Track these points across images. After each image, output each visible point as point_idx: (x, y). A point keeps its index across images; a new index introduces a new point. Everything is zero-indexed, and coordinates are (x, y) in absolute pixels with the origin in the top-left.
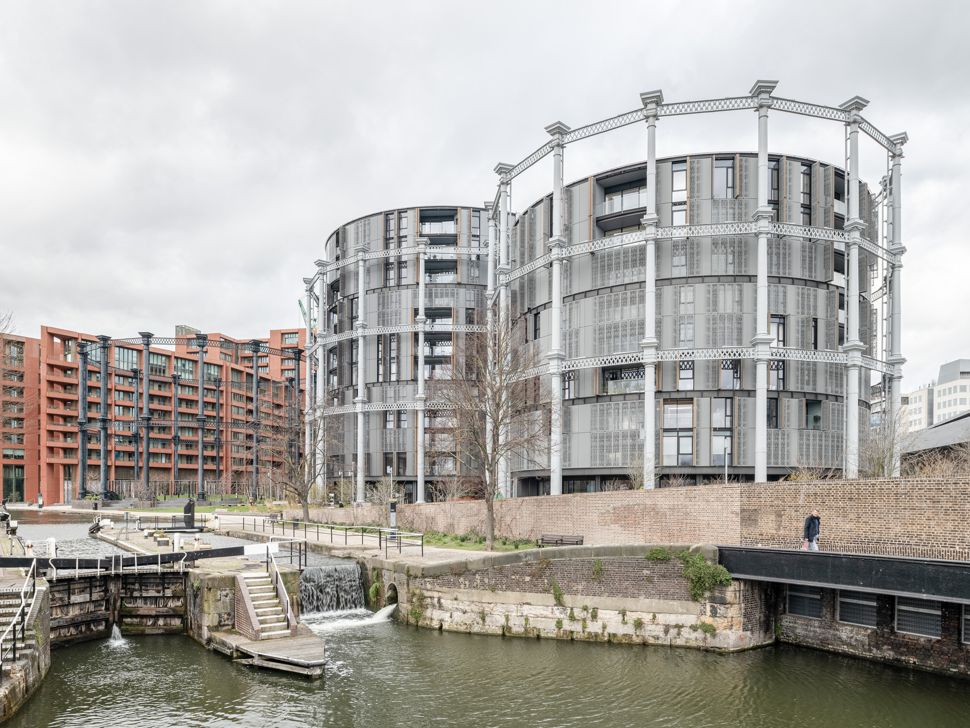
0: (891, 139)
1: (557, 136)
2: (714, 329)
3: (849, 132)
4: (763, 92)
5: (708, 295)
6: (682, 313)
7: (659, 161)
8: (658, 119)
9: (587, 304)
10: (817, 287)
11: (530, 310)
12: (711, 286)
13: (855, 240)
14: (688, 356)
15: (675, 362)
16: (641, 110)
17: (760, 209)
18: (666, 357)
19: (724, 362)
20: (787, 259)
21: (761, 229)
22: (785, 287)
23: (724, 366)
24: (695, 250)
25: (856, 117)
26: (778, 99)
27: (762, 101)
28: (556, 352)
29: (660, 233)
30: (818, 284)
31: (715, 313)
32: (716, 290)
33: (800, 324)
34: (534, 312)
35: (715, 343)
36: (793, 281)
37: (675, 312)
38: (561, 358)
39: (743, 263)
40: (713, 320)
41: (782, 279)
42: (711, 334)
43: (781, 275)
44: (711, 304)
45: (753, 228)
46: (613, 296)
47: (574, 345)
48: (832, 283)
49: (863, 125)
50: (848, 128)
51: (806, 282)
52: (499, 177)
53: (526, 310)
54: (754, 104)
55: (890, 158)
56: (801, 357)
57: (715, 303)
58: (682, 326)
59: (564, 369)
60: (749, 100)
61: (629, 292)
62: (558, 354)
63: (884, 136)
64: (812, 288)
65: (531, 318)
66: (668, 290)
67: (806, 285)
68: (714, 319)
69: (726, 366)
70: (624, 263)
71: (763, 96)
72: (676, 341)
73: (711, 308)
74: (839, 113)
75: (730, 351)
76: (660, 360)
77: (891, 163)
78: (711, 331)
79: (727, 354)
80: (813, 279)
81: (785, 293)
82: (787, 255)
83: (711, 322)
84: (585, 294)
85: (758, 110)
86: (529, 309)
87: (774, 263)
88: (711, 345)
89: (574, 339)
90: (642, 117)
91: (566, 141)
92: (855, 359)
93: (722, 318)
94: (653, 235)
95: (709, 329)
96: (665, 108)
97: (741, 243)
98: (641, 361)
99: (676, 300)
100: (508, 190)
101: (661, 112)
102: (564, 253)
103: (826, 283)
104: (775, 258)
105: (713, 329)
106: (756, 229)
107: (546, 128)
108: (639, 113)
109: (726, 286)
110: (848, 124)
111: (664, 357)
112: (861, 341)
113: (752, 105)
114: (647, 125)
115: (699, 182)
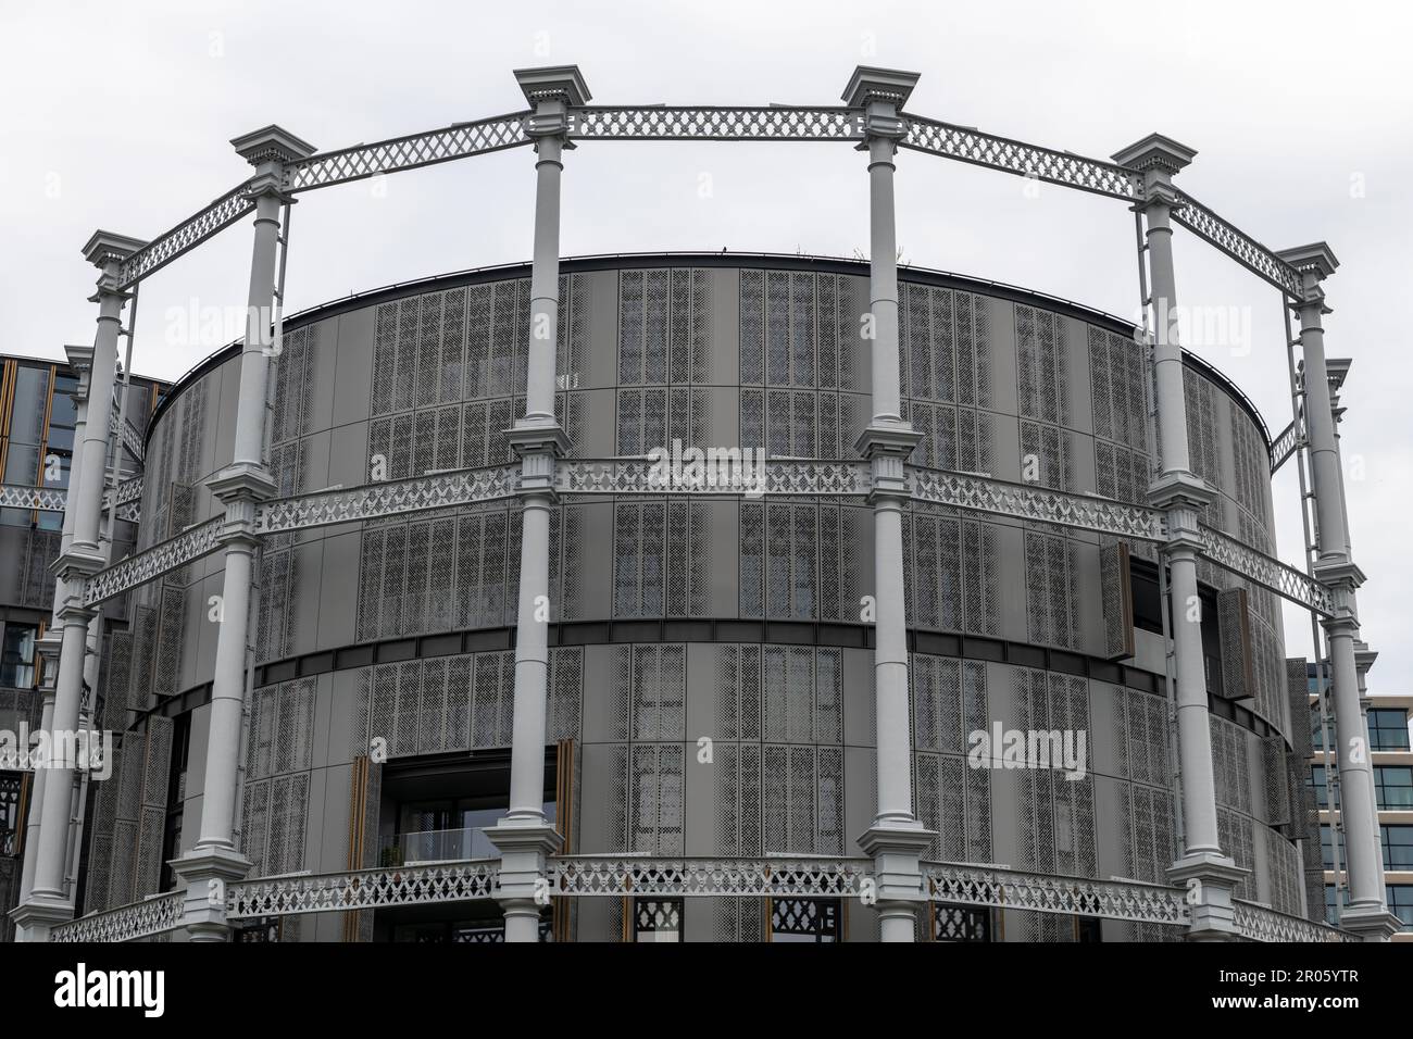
0: (1286, 260)
1: (269, 168)
2: (749, 794)
3: (1145, 228)
4: (878, 99)
5: (728, 683)
6: (646, 735)
7: (568, 266)
8: (573, 147)
9: (343, 691)
10: (1086, 674)
11: (164, 702)
12: (740, 655)
13: (1184, 535)
14: (653, 880)
15: (619, 901)
16: (520, 116)
17: (878, 426)
18: (579, 884)
19: (783, 908)
20: (983, 582)
21: (882, 485)
22: (979, 669)
23: (783, 920)
24: (689, 538)
25: (1160, 190)
26: (925, 122)
27: (873, 122)
28: (209, 852)
29: (565, 477)
30: (1087, 666)
31: (751, 742)
32: (754, 667)
33: (1034, 790)
34: (175, 709)
35: (752, 839)
36: (1006, 651)
37: (623, 733)
38: (233, 877)
39: (841, 587)
40: (746, 763)
41: (966, 644)
42: (739, 810)
43: (964, 630)
44: (739, 712)
45: (858, 482)
46: (423, 670)
47: (289, 829)
48: (1136, 662)
49: (1189, 214)
50: (1144, 217)
51: (1046, 658)
52: (99, 273)
53: (152, 703)
54: (854, 130)
55: (1292, 313)
56: (1043, 900)
57: (753, 709)
58: (645, 780)
59: (235, 914)
60: (840, 119)
61: (473, 659)
62: (214, 859)
63: (1262, 248)
64: (1068, 678)
65: (162, 727)
66: (599, 661)
67: (1047, 666)
68: (749, 762)
69: (791, 921)
70: (462, 564)
71: (877, 110)
72: (626, 830)
73: (739, 724)
74: (1111, 176)
75: (807, 869)
76: (558, 891)
77: (1297, 326)
78: (740, 800)
79: (800, 881)
80: (1071, 648)
81: (980, 686)
82: (982, 570)
83: (740, 769)
84: (336, 659)
85: (866, 148)
86: (161, 698)
87: (940, 590)
88: (738, 851)
89: (291, 810)
90: (521, 135)
91: (297, 183)
92: (1212, 911)
93: (775, 760)
94: (544, 483)
95: (732, 792)
96: (592, 118)
97: (833, 524)
98: (495, 894)
99: (624, 693)
100: (125, 315)
101: (578, 128)
102: (264, 519)
103: (1113, 662)
104: (941, 576)
105: (746, 795)
106: (866, 484)
107: (235, 142)
108: (515, 125)
109: (788, 655)
110: (1140, 208)
111: (571, 880)
112: (1226, 853)
113: (847, 130)
114: (536, 158)
115: (702, 333)
